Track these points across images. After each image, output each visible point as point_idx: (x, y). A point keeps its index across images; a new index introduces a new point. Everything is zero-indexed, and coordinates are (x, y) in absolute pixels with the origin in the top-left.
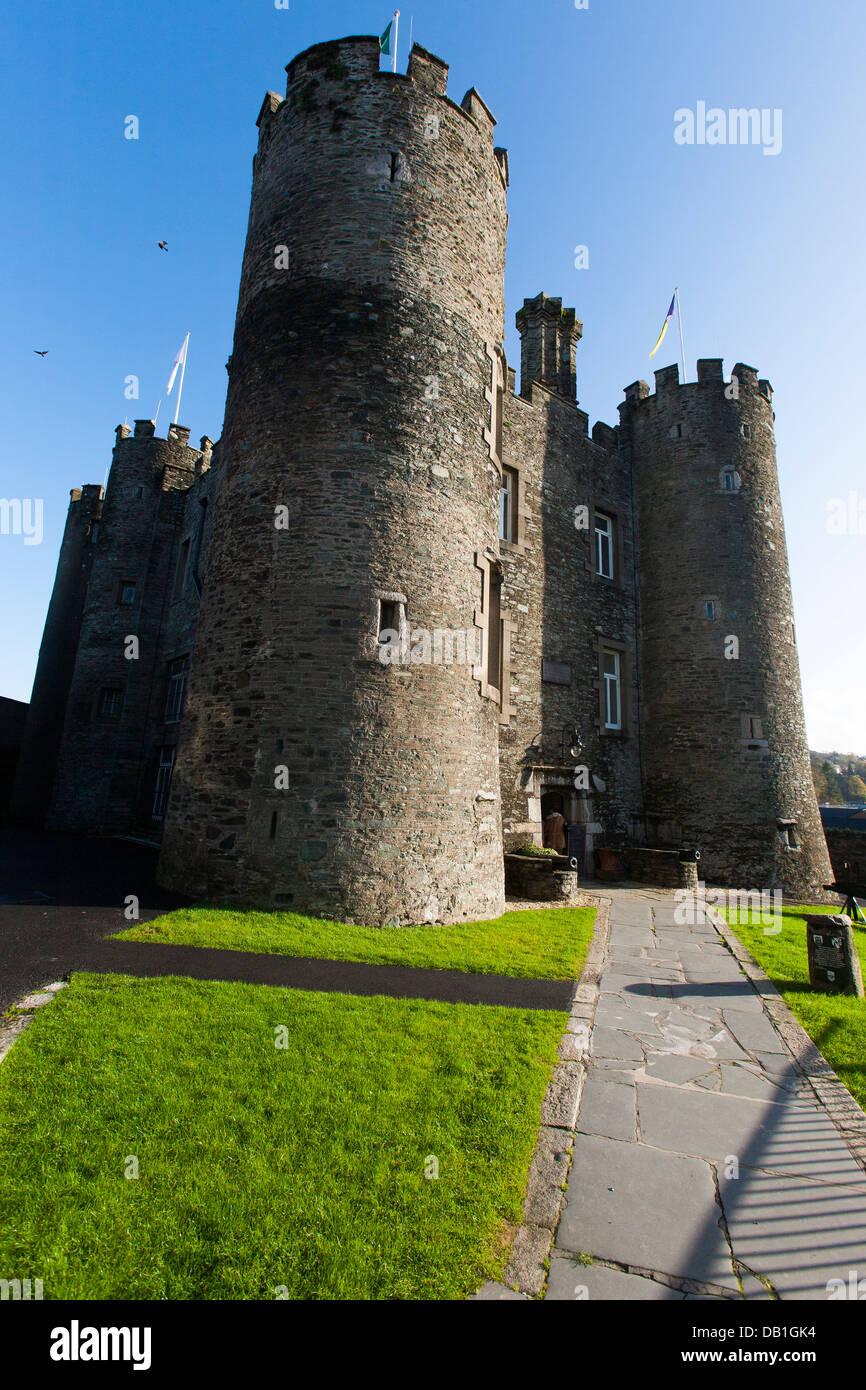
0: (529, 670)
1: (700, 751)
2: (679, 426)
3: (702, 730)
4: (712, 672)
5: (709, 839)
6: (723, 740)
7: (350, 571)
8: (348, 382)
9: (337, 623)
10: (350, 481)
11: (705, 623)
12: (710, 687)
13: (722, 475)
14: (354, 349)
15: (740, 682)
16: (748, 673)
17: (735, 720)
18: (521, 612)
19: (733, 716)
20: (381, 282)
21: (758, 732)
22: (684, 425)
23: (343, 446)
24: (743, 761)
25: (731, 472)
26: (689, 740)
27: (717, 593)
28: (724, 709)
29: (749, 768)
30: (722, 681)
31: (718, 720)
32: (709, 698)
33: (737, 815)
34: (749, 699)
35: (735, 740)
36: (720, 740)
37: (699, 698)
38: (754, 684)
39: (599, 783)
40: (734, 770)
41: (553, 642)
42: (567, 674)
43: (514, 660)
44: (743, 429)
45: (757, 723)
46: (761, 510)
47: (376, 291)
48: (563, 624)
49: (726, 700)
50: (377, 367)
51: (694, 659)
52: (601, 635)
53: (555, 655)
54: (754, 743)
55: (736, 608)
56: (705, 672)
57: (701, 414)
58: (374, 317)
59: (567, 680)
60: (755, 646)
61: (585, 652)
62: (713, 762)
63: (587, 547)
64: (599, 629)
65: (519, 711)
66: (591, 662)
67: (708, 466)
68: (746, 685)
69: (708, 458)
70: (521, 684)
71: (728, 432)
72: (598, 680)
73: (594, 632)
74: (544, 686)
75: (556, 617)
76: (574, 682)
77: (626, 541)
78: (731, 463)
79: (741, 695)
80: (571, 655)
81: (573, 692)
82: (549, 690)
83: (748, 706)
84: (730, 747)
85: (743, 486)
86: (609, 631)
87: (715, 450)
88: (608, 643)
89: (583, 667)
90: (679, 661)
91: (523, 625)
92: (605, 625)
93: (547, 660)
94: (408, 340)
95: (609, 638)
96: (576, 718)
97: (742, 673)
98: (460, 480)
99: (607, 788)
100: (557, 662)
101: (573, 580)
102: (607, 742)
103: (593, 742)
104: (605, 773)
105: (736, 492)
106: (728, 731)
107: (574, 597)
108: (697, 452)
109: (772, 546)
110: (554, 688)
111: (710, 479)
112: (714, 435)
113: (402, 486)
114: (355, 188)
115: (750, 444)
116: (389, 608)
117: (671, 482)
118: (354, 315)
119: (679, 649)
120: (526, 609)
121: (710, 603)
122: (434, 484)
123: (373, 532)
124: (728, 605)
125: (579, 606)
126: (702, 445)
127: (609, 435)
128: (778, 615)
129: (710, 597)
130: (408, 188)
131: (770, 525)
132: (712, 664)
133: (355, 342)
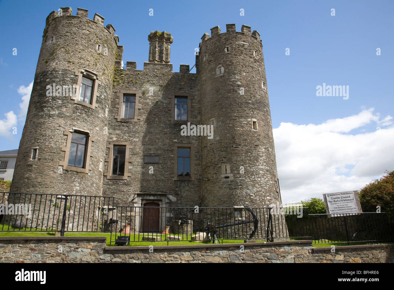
0: (138, 160)
1: (209, 181)
3: (210, 173)
6: (215, 176)
7: (28, 143)
9: (25, 156)
12: (212, 155)
13: (217, 69)
16: (225, 147)
18: (135, 141)
19: (219, 166)
21: (229, 171)
22: (207, 55)
24: (222, 184)
25: (220, 67)
26: (207, 178)
28: (216, 163)
29: (224, 186)
30: (215, 152)
31: (214, 169)
32: (212, 160)
33: (219, 206)
34: (225, 158)
35: (219, 175)
36: (214, 176)
37: (209, 161)
38: (227, 151)
39: (173, 198)
40: (219, 188)
41: (150, 149)
42: (156, 159)
43: (131, 158)
44: (226, 49)
45: (228, 167)
46: (234, 78)
47: (44, 73)
48: (155, 142)
49: (217, 159)
50: (41, 92)
51: (208, 145)
52: (176, 142)
53: (151, 154)
54: (227, 175)
55: (221, 121)
56: (211, 150)
57: (211, 49)
58: (42, 79)
59: (157, 161)
60: (228, 135)
61: (167, 150)
62: (212, 185)
63: (170, 112)
64: (176, 140)
65: (132, 174)
66: (170, 153)
67: (213, 68)
68: (224, 152)
69: (213, 65)
70: (134, 165)
71: (220, 52)
72: (174, 160)
73: (172, 142)
74: (145, 165)
75: (152, 140)
76: (161, 162)
77: (192, 104)
78: (220, 64)
79: (222, 156)
80: (159, 152)
81: (160, 165)
82: (147, 166)
83: (225, 160)
84: (218, 178)
85: (225, 71)
86: (181, 141)
87: (215, 61)
88: (180, 145)
89: (166, 156)
90: (205, 147)
91: (135, 146)
92: (179, 139)
93: (147, 156)
94: (48, 82)
95: (181, 143)
96: (161, 175)
97: (222, 148)
98: (59, 113)
99: (177, 200)
100: (152, 156)
101: (161, 125)
102: (176, 182)
103: (171, 183)
104: (176, 194)
105: (222, 75)
106: (217, 172)
107: (162, 131)
108: (210, 64)
109: (239, 92)
110: (150, 165)
111: (213, 73)
112: (215, 55)
113: (42, 120)
114: (44, 49)
115: (229, 54)
116: (35, 151)
117: (204, 78)
118: (39, 81)
119: (205, 142)
120: (137, 140)
121: (213, 121)
122: (50, 116)
123: (34, 133)
124: (218, 121)
125: (165, 134)
126: (211, 61)
127: (185, 67)
128: (242, 120)
129: (213, 119)
130: (54, 44)
131: (239, 83)
132: (212, 146)
133: (38, 87)
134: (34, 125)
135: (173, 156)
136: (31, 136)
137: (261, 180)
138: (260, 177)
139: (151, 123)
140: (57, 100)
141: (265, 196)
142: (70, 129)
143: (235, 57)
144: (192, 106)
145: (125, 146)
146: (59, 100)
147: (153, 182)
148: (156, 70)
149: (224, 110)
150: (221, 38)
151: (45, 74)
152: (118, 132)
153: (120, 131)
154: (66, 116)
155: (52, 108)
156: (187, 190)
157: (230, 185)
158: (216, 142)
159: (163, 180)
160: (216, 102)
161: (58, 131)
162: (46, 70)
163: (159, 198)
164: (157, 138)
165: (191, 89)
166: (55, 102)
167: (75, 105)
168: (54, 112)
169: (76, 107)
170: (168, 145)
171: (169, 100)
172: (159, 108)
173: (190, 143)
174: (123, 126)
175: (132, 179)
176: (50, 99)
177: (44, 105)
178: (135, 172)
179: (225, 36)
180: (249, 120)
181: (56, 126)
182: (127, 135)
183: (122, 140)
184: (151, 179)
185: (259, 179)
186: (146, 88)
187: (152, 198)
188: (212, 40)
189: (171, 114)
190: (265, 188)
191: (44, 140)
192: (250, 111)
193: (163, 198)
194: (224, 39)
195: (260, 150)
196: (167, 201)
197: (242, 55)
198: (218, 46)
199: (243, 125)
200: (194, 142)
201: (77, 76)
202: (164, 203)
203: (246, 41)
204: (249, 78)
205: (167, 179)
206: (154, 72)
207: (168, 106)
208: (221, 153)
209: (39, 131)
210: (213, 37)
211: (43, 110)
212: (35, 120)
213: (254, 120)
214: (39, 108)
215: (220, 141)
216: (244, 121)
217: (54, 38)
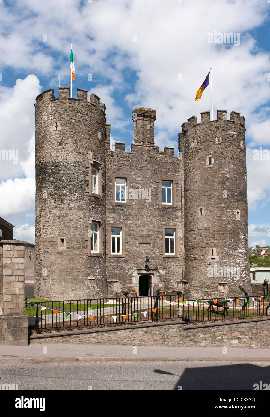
0: (132, 241)
2: (194, 142)
4: (200, 234)
5: (197, 288)
8: (50, 189)
9: (52, 245)
10: (52, 213)
11: (199, 217)
12: (199, 239)
13: (207, 159)
14: (51, 180)
15: (209, 237)
16: (212, 234)
17: (207, 250)
18: (129, 224)
20: (55, 161)
21: (215, 253)
23: (51, 205)
24: (209, 264)
26: (194, 257)
27: (203, 206)
28: (204, 247)
29: (210, 266)
30: (203, 237)
32: (199, 243)
33: (206, 281)
34: (212, 243)
37: (196, 243)
38: (215, 237)
39: (162, 272)
40: (206, 267)
41: (142, 231)
42: (148, 240)
43: (127, 239)
44: (217, 138)
45: (215, 250)
46: (223, 171)
47: (54, 164)
48: (146, 224)
49: (204, 244)
50: (56, 184)
51: (195, 230)
52: (164, 225)
53: (143, 235)
54: (213, 257)
55: (209, 211)
56: (198, 234)
57: (200, 136)
58: (54, 170)
59: (149, 241)
60: (216, 224)
61: (156, 232)
62: (199, 264)
64: (163, 223)
65: (129, 253)
66: (159, 234)
67: (202, 157)
68: (211, 238)
69: (202, 154)
70: (130, 245)
71: (210, 142)
72: (162, 240)
73: (161, 224)
74: (139, 244)
75: (143, 223)
76: (152, 242)
77: (177, 189)
78: (211, 154)
79: (210, 241)
80: (150, 233)
81: (151, 245)
82: (141, 246)
83: (212, 245)
84: (205, 259)
86: (168, 223)
87: (205, 150)
88: (167, 227)
89: (156, 237)
90: (192, 231)
91: (130, 228)
92: (166, 221)
93: (140, 237)
94: (62, 174)
95: (168, 225)
96: (153, 253)
97: (210, 234)
98: (78, 206)
99: (166, 274)
100: (144, 237)
101: (151, 209)
102: (167, 259)
103: (160, 260)
104: (165, 269)
105: (212, 166)
106: (204, 254)
107: (152, 214)
108: (199, 152)
109: (228, 184)
110: (143, 245)
111: (203, 162)
112: (205, 144)
113: (63, 212)
114: (48, 136)
115: (220, 144)
116: (62, 240)
117: (191, 165)
118: (50, 171)
119: (192, 227)
120: (131, 222)
121: (201, 210)
122: (71, 209)
123: (58, 224)
124: (207, 210)
125: (154, 217)
126: (200, 149)
127: (169, 150)
128: (228, 211)
129: (201, 208)
130: (60, 131)
131: (227, 176)
132: (200, 232)
133: (51, 178)
134: (56, 216)
135: (161, 236)
136: (55, 227)
137: (240, 262)
138: (240, 260)
139: (143, 207)
140: (74, 193)
142: (88, 220)
143: (225, 149)
144: (176, 190)
145: (121, 228)
146: (76, 193)
148: (143, 153)
149: (213, 201)
150: (212, 125)
151: (56, 164)
152: (114, 215)
153: (116, 214)
154: (84, 208)
155: (71, 201)
156: (173, 265)
158: (204, 229)
159: (154, 257)
160: (206, 192)
161: (80, 222)
162: (58, 161)
163: (151, 273)
164: (148, 221)
165: (176, 173)
166: (72, 195)
167: (90, 198)
168: (73, 206)
169: (91, 199)
170: (157, 227)
171: (156, 184)
173: (175, 225)
174: (118, 208)
175: (129, 257)
176: (68, 192)
177: (63, 197)
178: (131, 251)
179: (216, 124)
180: (234, 211)
181: (77, 218)
182: (122, 218)
183: (118, 222)
184: (144, 257)
185: (239, 261)
186: (135, 172)
188: (202, 126)
189: (159, 198)
190: (243, 267)
191: (69, 231)
192: (236, 202)
193: (155, 272)
194: (216, 127)
195: (240, 237)
196: (158, 274)
197: (231, 146)
198: (209, 135)
199: (229, 215)
200: (178, 224)
201: (88, 168)
202: (155, 276)
203: (235, 130)
204: (236, 171)
205: (157, 256)
206: (142, 155)
207: (156, 190)
208: (209, 239)
209: (63, 222)
210: (203, 123)
211: (63, 203)
212: (56, 212)
213: (238, 211)
214: (57, 200)
215: (208, 229)
216: (230, 212)
217: (58, 124)
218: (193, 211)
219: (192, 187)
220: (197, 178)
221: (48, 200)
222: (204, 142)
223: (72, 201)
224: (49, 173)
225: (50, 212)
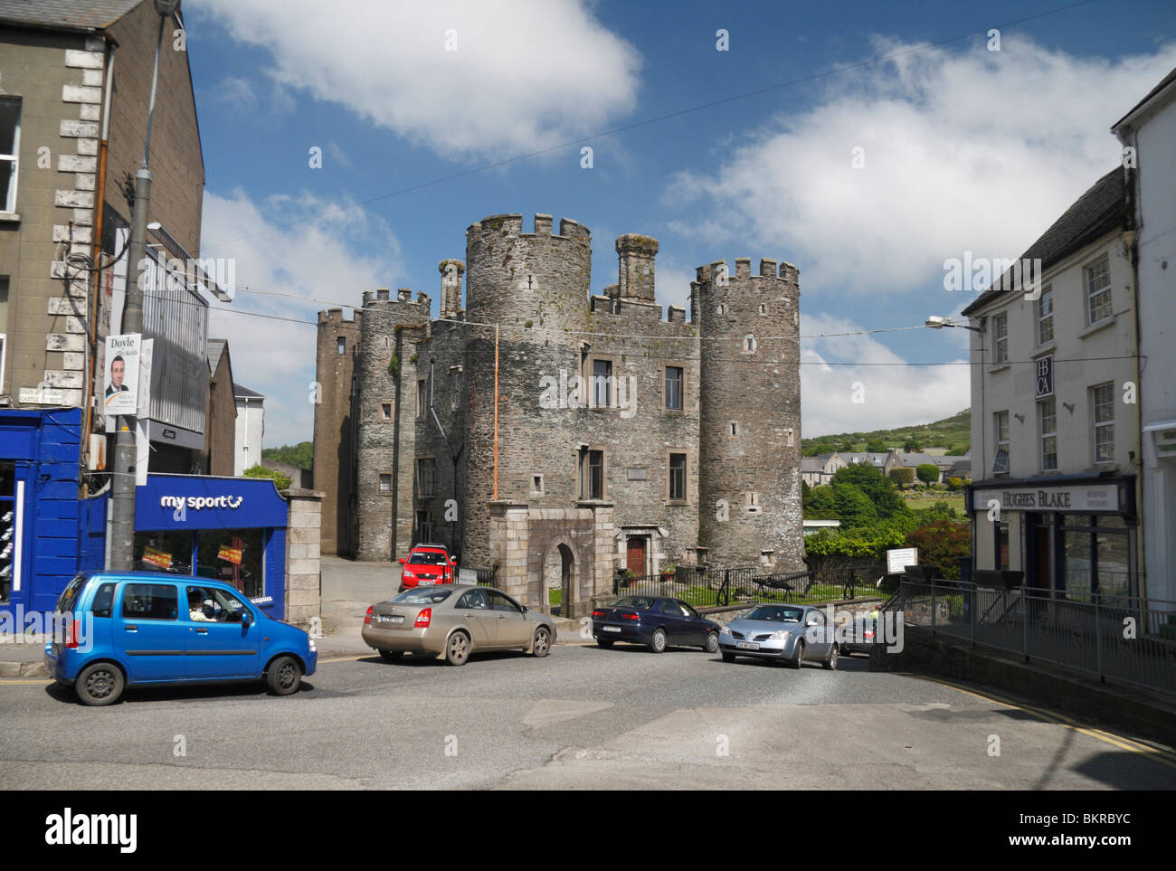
0: (619, 475)
2: (722, 306)
4: (731, 467)
5: (724, 560)
7: (522, 467)
9: (519, 487)
10: (520, 431)
11: (729, 438)
12: (730, 476)
13: (745, 341)
14: (518, 374)
15: (747, 474)
16: (752, 468)
17: (743, 495)
18: (614, 443)
19: (741, 493)
20: (527, 341)
21: (756, 501)
22: (725, 305)
23: (517, 417)
24: (746, 519)
25: (750, 339)
27: (737, 420)
28: (737, 489)
29: (748, 522)
30: (737, 472)
31: (733, 496)
33: (740, 548)
34: (751, 483)
35: (742, 506)
36: (733, 507)
37: (723, 483)
38: (755, 474)
39: (665, 532)
40: (740, 523)
41: (635, 457)
42: (643, 474)
43: (610, 471)
44: (761, 307)
45: (756, 496)
46: (770, 363)
47: (525, 346)
48: (641, 445)
49: (738, 484)
50: (528, 381)
51: (723, 460)
52: (668, 446)
53: (636, 465)
54: (752, 507)
55: (747, 428)
56: (728, 468)
57: (734, 299)
58: (525, 358)
59: (644, 477)
60: (757, 451)
61: (656, 460)
63: (659, 394)
64: (667, 443)
66: (661, 464)
67: (736, 336)
68: (750, 475)
69: (736, 329)
70: (616, 483)
71: (750, 311)
72: (665, 473)
73: (663, 446)
74: (629, 482)
75: (636, 443)
76: (649, 477)
77: (689, 382)
78: (751, 333)
79: (747, 481)
80: (647, 462)
81: (648, 483)
82: (632, 485)
83: (751, 486)
84: (740, 510)
85: (758, 348)
86: (675, 444)
87: (741, 325)
88: (673, 451)
89: (655, 468)
90: (715, 460)
91: (615, 451)
92: (671, 441)
93: (630, 468)
94: (539, 366)
95: (674, 447)
97: (748, 468)
98: (564, 421)
99: (670, 535)
100: (637, 469)
102: (671, 508)
103: (661, 509)
104: (669, 527)
105: (753, 353)
106: (738, 502)
107: (650, 427)
108: (731, 327)
109: (777, 386)
110: (635, 482)
111: (738, 345)
112: (742, 314)
113: (540, 430)
114: (514, 296)
115: (766, 318)
116: (537, 479)
117: (717, 345)
118: (518, 358)
119: (716, 453)
120: (617, 442)
121: (734, 425)
122: (552, 426)
123: (530, 451)
124: (743, 427)
125: (653, 432)
126: (734, 321)
127: (679, 314)
128: (777, 430)
129: (734, 422)
130: (536, 292)
131: (776, 371)
132: (732, 463)
133: (519, 370)
134: (527, 438)
135: (664, 467)
136: (525, 455)
141: (795, 536)
143: (773, 326)
144: (688, 384)
145: (601, 452)
147: (639, 509)
149: (753, 413)
150: (753, 284)
151: (529, 348)
152: (590, 429)
156: (682, 520)
157: (756, 521)
158: (738, 458)
159: (651, 505)
160: (741, 396)
161: (565, 449)
162: (532, 342)
163: (648, 533)
164: (643, 440)
165: (688, 354)
170: (658, 451)
171: (657, 373)
172: (645, 387)
173: (685, 449)
174: (597, 418)
178: (617, 493)
179: (760, 283)
181: (561, 443)
182: (603, 433)
183: (597, 443)
184: (637, 504)
186: (625, 351)
187: (639, 532)
188: (737, 283)
189: (662, 399)
191: (548, 465)
192: (787, 416)
193: (653, 532)
194: (759, 288)
196: (658, 536)
197: (782, 322)
199: (777, 438)
200: (690, 445)
202: (654, 539)
204: (788, 364)
205: (656, 502)
207: (657, 384)
208: (747, 476)
209: (539, 449)
210: (740, 277)
211: (540, 415)
212: (528, 430)
213: (791, 430)
214: (530, 410)
215: (745, 459)
216: (779, 432)
217: (533, 279)
218: (720, 426)
219: (719, 384)
220: (727, 370)
221: (512, 407)
222: (741, 310)
223: (554, 413)
224: (513, 362)
225: (514, 429)
